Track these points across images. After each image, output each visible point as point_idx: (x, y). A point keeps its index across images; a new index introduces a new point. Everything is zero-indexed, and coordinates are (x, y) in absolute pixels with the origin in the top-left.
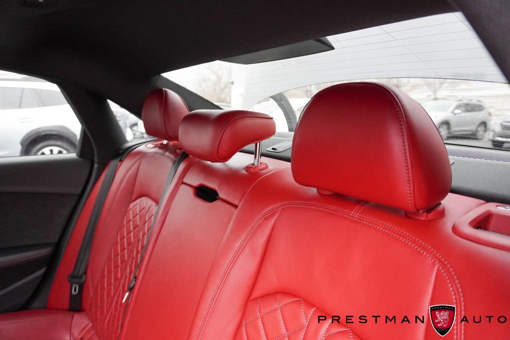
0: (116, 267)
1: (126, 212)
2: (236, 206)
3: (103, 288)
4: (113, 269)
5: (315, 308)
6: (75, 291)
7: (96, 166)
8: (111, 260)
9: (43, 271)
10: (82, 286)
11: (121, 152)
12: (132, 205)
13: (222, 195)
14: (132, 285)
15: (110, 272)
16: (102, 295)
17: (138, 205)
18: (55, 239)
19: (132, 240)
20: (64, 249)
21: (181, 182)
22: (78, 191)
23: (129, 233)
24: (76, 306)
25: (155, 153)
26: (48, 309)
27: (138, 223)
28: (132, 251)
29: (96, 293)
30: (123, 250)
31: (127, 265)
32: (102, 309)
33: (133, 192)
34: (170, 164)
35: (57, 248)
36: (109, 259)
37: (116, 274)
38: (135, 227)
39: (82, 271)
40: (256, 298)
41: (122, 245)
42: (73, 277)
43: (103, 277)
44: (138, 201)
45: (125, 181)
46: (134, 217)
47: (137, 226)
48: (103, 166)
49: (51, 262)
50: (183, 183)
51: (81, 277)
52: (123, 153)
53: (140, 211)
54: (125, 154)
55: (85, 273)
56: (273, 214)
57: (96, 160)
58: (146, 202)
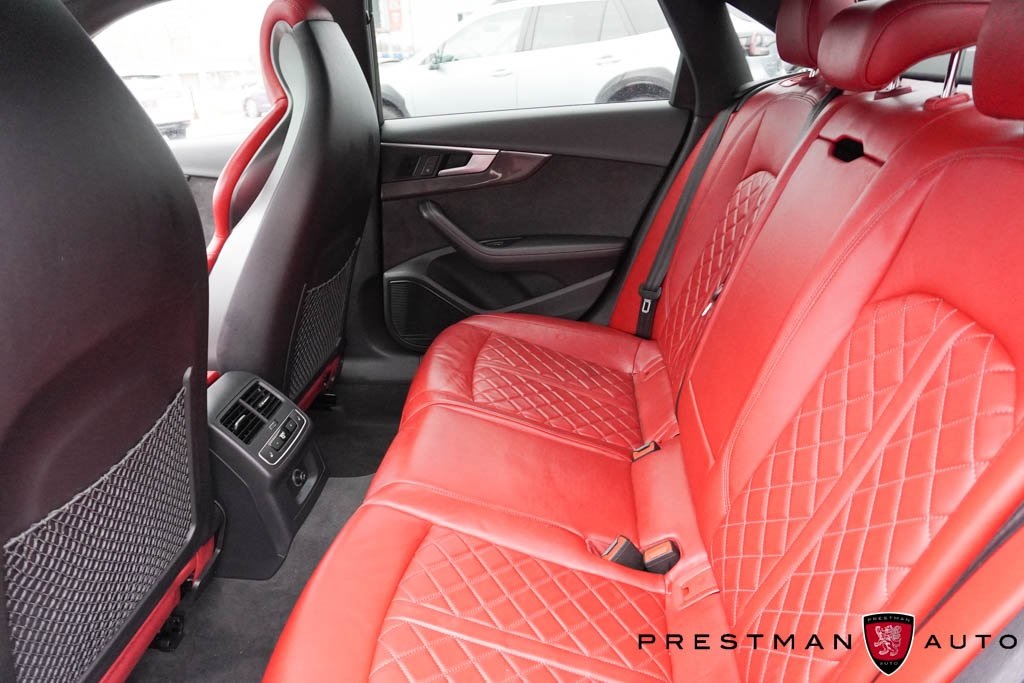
0: (704, 278)
1: (730, 197)
2: (880, 163)
3: (682, 306)
4: (699, 281)
5: (956, 310)
6: (646, 309)
7: (696, 120)
8: (700, 267)
9: (608, 275)
10: (656, 302)
11: (737, 96)
12: (741, 185)
13: (867, 150)
14: (718, 292)
15: (695, 283)
16: (680, 317)
17: (750, 185)
18: (628, 233)
19: (733, 238)
20: (638, 249)
21: (816, 136)
22: (665, 160)
23: (729, 228)
24: (645, 331)
25: (792, 94)
26: (610, 328)
27: (746, 211)
28: (729, 255)
29: (672, 312)
30: (717, 253)
31: (719, 274)
32: (677, 334)
33: (745, 165)
34: (808, 109)
35: (630, 244)
36: (697, 267)
37: (703, 287)
38: (741, 217)
39: (657, 283)
40: (879, 301)
41: (718, 246)
42: (645, 289)
43: (685, 290)
44: (752, 178)
45: (735, 147)
46: (740, 203)
47: (744, 216)
48: (708, 119)
49: (620, 263)
50: (819, 137)
51: (656, 291)
52: (740, 99)
53: (752, 193)
54: (744, 99)
55: (662, 285)
56: (935, 172)
57: (696, 111)
58: (763, 177)
